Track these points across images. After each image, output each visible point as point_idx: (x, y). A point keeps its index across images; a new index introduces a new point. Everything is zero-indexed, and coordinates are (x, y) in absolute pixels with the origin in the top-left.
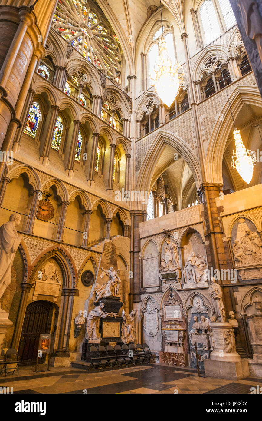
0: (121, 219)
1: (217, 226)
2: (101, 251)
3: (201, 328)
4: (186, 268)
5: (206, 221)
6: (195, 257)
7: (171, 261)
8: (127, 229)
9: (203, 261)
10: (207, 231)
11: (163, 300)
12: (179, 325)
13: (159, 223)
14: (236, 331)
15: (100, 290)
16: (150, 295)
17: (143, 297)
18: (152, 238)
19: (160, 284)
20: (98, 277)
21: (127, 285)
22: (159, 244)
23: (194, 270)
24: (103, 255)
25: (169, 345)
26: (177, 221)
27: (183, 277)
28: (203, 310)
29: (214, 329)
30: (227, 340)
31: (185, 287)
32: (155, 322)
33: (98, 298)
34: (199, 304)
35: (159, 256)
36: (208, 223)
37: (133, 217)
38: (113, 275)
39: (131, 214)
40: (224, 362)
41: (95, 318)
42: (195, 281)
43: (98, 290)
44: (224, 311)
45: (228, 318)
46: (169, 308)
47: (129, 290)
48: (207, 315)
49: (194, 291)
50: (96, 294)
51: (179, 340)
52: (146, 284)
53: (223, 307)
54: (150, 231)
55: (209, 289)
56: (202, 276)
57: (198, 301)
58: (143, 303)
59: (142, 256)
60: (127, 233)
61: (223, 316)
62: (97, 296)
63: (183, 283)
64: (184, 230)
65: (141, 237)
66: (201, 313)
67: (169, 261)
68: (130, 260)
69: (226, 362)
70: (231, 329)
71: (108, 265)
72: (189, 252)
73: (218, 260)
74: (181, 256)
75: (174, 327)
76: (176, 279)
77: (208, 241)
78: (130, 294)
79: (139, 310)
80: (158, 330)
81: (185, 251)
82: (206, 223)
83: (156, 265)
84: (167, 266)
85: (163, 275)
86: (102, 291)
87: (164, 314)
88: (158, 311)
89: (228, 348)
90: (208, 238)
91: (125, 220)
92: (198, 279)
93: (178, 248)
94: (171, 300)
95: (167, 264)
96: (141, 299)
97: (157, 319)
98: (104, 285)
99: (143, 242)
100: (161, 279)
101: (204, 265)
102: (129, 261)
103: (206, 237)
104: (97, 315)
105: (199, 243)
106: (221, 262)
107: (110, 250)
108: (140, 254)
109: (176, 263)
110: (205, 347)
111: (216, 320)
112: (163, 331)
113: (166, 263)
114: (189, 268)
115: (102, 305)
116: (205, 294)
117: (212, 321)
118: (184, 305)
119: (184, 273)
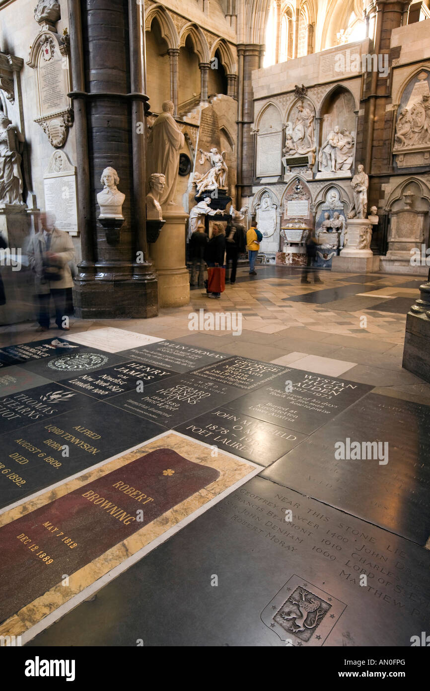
0: (223, 63)
1: (382, 85)
2: (198, 123)
3: (332, 226)
4: (324, 150)
5: (367, 75)
6: (339, 134)
7: (302, 139)
8: (233, 81)
9: (350, 140)
10: (366, 92)
11: (286, 193)
12: (304, 224)
13: (288, 72)
14: (375, 228)
15: (201, 181)
16: (267, 187)
17: (256, 190)
18: (273, 100)
19: (282, 172)
20: (197, 164)
21: (233, 173)
22: (286, 110)
23: (335, 154)
24: (200, 130)
25: (289, 245)
26: (321, 72)
27: (317, 162)
28: (339, 205)
29: (350, 226)
30: (362, 237)
31: (319, 176)
32: (272, 221)
33: (200, 191)
34: (334, 199)
35: (284, 131)
36: (370, 79)
37: (242, 57)
38: (217, 160)
39: (238, 51)
40: (355, 258)
41: (200, 216)
42: (333, 169)
43: (198, 181)
44: (366, 207)
45: (369, 213)
46: (293, 204)
47: (236, 180)
48: (341, 212)
49: (331, 182)
50: (196, 186)
51: (302, 240)
52: (261, 173)
53: (366, 201)
54: (271, 87)
55: (353, 180)
56: (345, 162)
57: (333, 195)
58: (256, 198)
59: (256, 129)
60: (231, 89)
61: (364, 212)
62: (198, 189)
63: (316, 171)
64: (329, 89)
65: (256, 97)
66: (335, 209)
67: (299, 139)
68: (238, 136)
69: (357, 258)
70: (370, 226)
71: (208, 145)
72: (331, 125)
73: (373, 140)
74: (318, 132)
75: (297, 226)
76: (307, 166)
77: (364, 110)
78: (237, 187)
79: (250, 206)
80: (275, 230)
81: (325, 124)
82: (367, 77)
83: (277, 145)
84: (296, 147)
85: (288, 160)
86: (205, 183)
87: (285, 211)
88: (277, 207)
89: (362, 245)
90: (364, 104)
91: (229, 64)
92: (338, 167)
93: (316, 119)
94: (297, 193)
95: (295, 144)
96: (253, 192)
97: (275, 217)
98: (205, 174)
99: (258, 106)
100: (285, 165)
101: (351, 146)
102: (236, 137)
103: (362, 102)
104: (203, 212)
105: (349, 112)
106: (375, 143)
107: (210, 120)
108: (252, 126)
109: (309, 142)
110: (334, 246)
111: (354, 217)
112: (282, 230)
113: (293, 142)
114: (328, 150)
115: (208, 200)
116: (345, 186)
117: (350, 217)
118: (314, 200)
119: (320, 157)
